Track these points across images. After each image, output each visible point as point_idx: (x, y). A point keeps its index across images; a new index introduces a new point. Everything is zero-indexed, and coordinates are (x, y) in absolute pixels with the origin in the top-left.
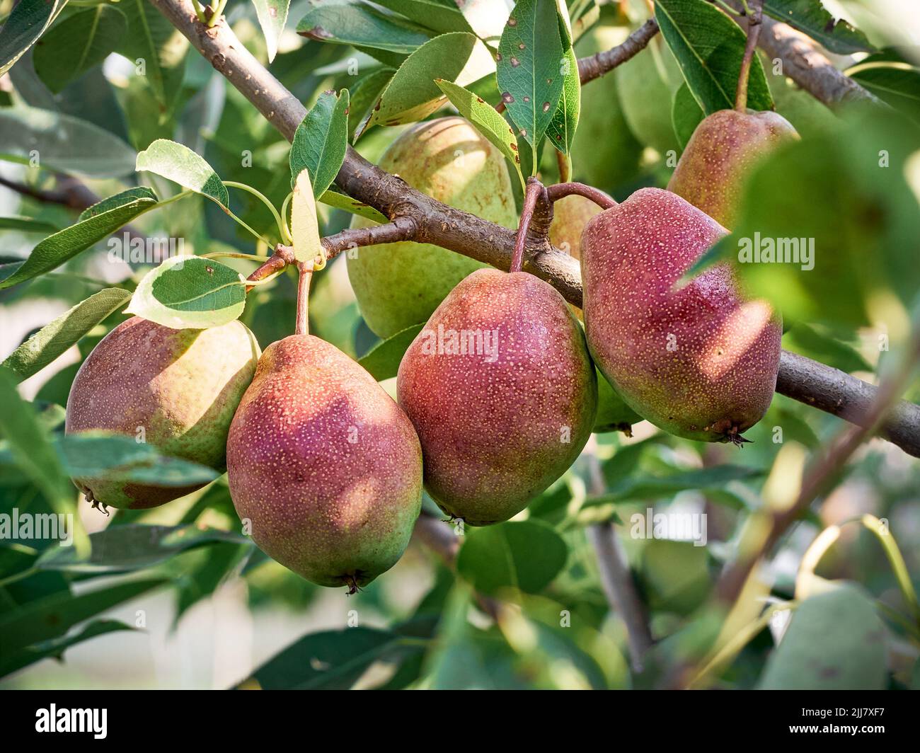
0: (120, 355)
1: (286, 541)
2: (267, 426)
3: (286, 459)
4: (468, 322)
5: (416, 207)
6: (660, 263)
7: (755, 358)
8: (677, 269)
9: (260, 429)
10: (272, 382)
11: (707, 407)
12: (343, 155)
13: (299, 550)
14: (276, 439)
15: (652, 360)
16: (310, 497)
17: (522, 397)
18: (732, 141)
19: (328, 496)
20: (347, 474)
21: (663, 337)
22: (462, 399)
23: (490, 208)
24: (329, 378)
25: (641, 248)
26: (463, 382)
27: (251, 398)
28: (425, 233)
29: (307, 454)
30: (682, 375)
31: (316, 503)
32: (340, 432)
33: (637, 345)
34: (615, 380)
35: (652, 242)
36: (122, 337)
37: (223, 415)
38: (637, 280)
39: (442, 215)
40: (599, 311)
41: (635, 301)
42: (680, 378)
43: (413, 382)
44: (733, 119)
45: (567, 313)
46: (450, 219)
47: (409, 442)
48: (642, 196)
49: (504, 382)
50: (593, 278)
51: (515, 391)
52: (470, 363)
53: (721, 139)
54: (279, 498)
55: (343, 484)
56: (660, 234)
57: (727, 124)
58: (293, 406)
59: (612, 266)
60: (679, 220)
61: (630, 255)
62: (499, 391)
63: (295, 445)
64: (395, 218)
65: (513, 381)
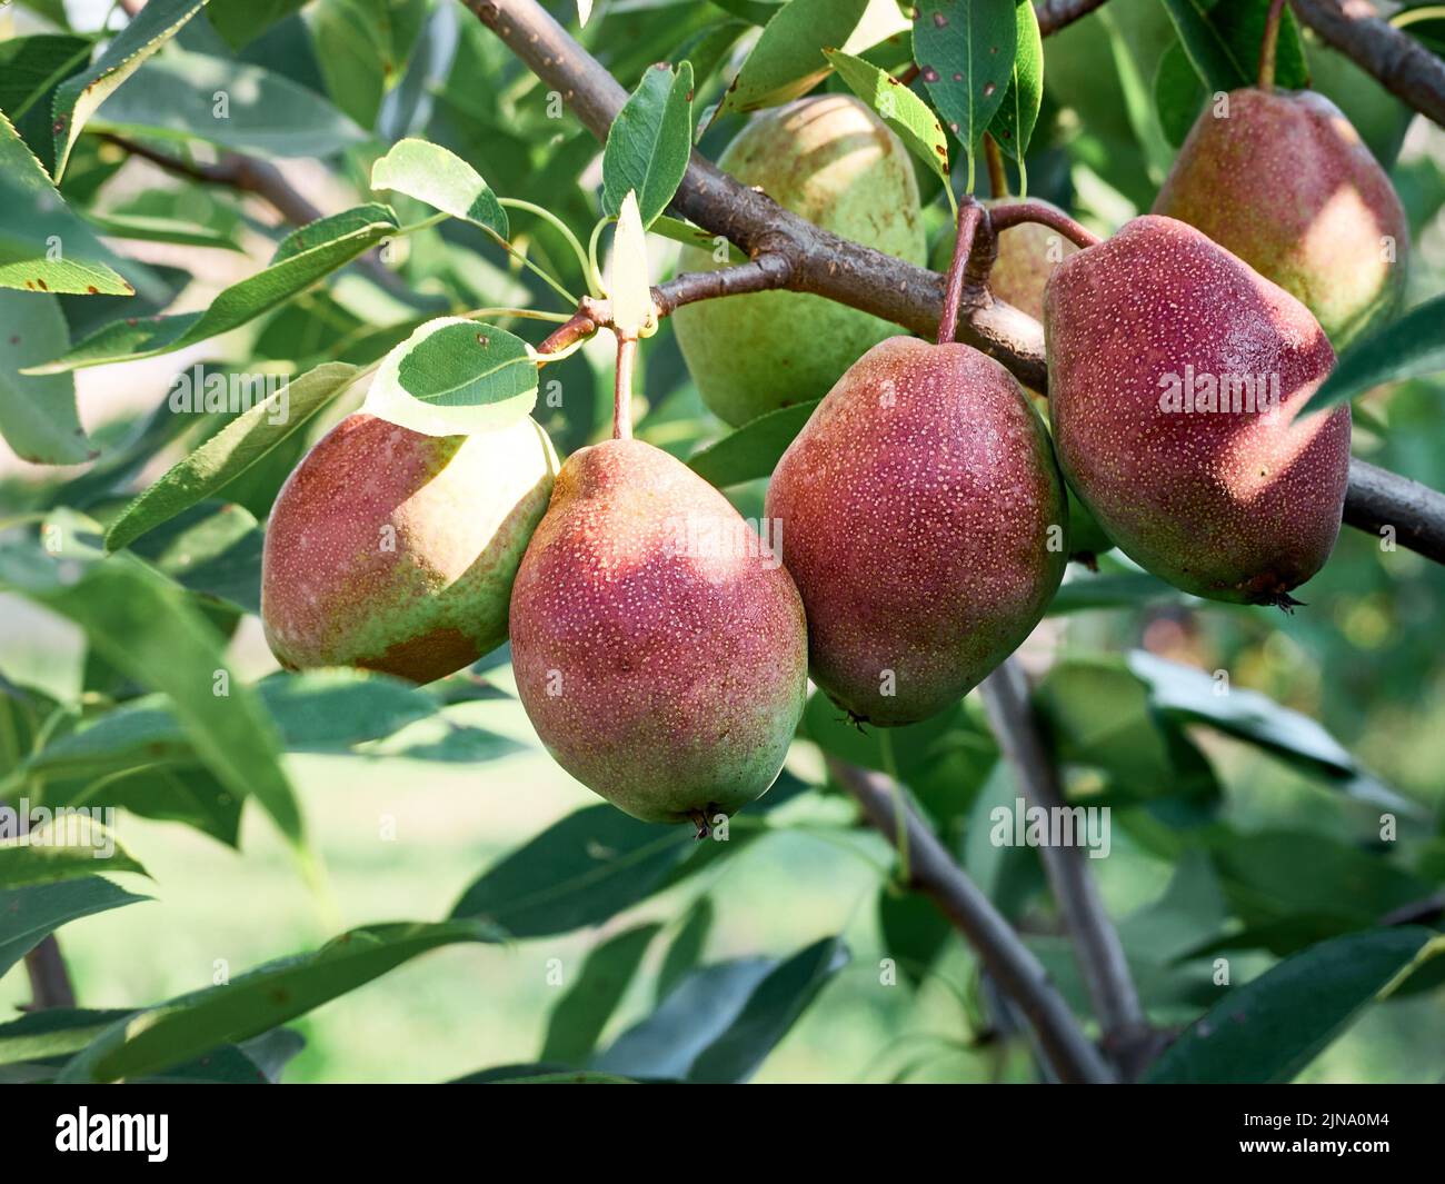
0: (346, 469)
1: (603, 760)
2: (574, 585)
3: (604, 637)
4: (877, 421)
5: (790, 238)
6: (1172, 335)
7: (1315, 479)
8: (1200, 345)
9: (562, 589)
10: (580, 515)
11: (1242, 555)
12: (684, 163)
13: (622, 774)
14: (588, 606)
15: (1162, 484)
16: (641, 695)
17: (961, 538)
18: (1257, 137)
19: (669, 693)
20: (698, 660)
21: (1177, 449)
22: (868, 540)
23: (890, 231)
24: (667, 509)
25: (1142, 310)
26: (871, 514)
27: (547, 538)
28: (805, 277)
29: (635, 630)
30: (1206, 507)
31: (650, 703)
32: (687, 594)
33: (1137, 460)
34: (1102, 512)
35: (1159, 303)
36: (348, 440)
37: (503, 562)
38: (1137, 361)
39: (829, 251)
40: (1077, 406)
41: (1135, 393)
42: (1201, 511)
43: (791, 512)
44: (1258, 104)
45: (1025, 405)
46: (842, 256)
47: (788, 606)
48: (1140, 229)
49: (934, 515)
50: (1067, 354)
51: (951, 529)
52: (881, 485)
53: (1240, 133)
54: (593, 696)
55: (691, 675)
56: (1171, 290)
57: (1249, 111)
58: (614, 553)
59: (1098, 337)
60: (1199, 268)
61: (1126, 322)
62: (926, 529)
63: (617, 615)
64: (759, 255)
65: (947, 514)
